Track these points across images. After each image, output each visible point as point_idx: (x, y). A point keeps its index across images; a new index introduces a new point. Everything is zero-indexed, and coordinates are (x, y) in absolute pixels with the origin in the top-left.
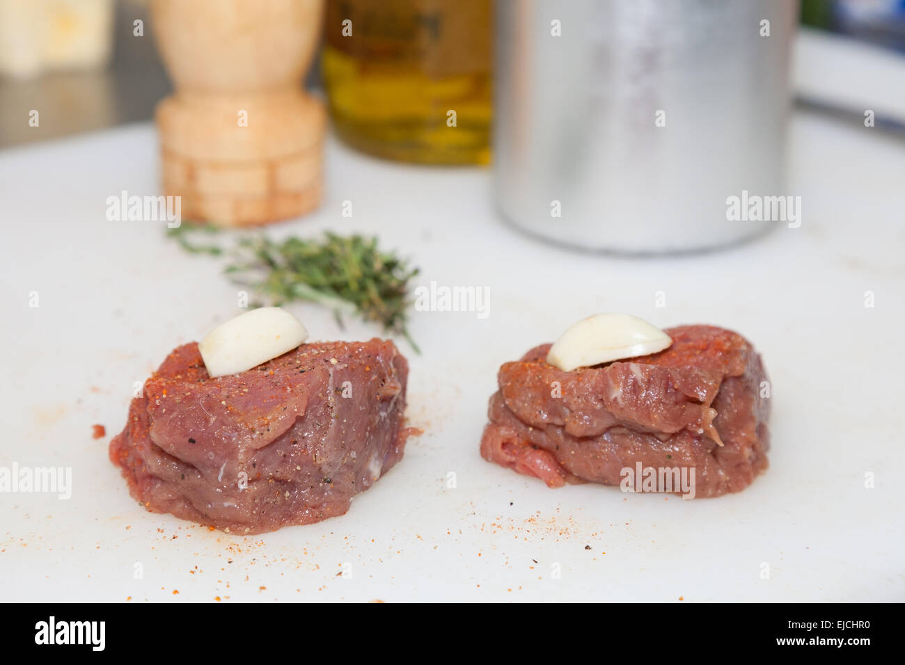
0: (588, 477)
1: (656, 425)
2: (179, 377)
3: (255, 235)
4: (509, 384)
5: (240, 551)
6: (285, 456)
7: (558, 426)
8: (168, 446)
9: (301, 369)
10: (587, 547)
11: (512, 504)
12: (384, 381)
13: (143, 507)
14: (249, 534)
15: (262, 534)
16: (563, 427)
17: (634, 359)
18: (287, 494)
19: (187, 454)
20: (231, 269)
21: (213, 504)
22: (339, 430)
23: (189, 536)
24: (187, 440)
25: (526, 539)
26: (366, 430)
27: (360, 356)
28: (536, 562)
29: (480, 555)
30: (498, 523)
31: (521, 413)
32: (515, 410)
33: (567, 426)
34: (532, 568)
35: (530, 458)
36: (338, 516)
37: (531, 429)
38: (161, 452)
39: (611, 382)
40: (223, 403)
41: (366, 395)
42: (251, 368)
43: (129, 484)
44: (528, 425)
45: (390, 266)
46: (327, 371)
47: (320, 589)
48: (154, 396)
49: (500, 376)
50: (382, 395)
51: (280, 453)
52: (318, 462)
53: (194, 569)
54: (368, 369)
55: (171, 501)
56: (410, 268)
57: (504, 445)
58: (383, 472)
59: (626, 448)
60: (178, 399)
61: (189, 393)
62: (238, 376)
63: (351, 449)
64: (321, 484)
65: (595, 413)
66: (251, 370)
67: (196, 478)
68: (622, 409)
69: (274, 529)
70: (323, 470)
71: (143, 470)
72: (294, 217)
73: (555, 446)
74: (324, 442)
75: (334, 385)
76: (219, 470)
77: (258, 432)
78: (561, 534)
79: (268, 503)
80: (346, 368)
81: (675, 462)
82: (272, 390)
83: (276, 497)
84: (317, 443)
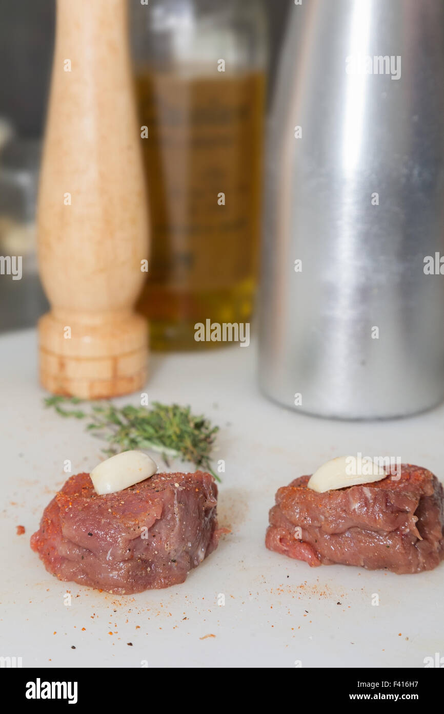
0: (336, 560)
1: (380, 526)
2: (77, 494)
3: (105, 405)
4: (284, 501)
5: (120, 604)
6: (148, 544)
7: (316, 527)
8: (74, 538)
9: (156, 489)
10: (338, 603)
11: (288, 577)
12: (206, 498)
13: (55, 578)
14: (125, 594)
15: (134, 594)
16: (320, 527)
17: (365, 485)
18: (149, 569)
19: (87, 543)
20: (91, 427)
21: (102, 575)
22: (181, 529)
23: (87, 595)
24: (87, 534)
25: (299, 598)
26: (197, 529)
27: (192, 482)
28: (307, 612)
29: (271, 607)
30: (281, 588)
32: (288, 518)
33: (322, 527)
34: (305, 616)
35: (298, 548)
36: (179, 583)
37: (299, 529)
38: (70, 541)
39: (351, 499)
40: (110, 510)
41: (197, 507)
42: (124, 488)
43: (45, 563)
45: (199, 425)
46: (173, 491)
47: (174, 628)
48: (63, 506)
49: (277, 496)
50: (206, 507)
51: (145, 542)
52: (168, 549)
53: (93, 616)
54: (197, 490)
55: (75, 574)
56: (212, 427)
57: (281, 540)
58: (206, 556)
59: (360, 541)
60: (80, 508)
61: (87, 504)
62: (115, 494)
63: (188, 541)
64: (170, 563)
66: (124, 490)
67: (92, 559)
68: (358, 516)
70: (171, 554)
71: (56, 554)
72: (128, 393)
73: (315, 541)
74: (172, 536)
75: (178, 500)
76: (107, 553)
77: (132, 529)
78: (321, 595)
79: (137, 575)
80: (184, 490)
81: (391, 551)
82: (140, 502)
83: (142, 571)
84: (168, 537)
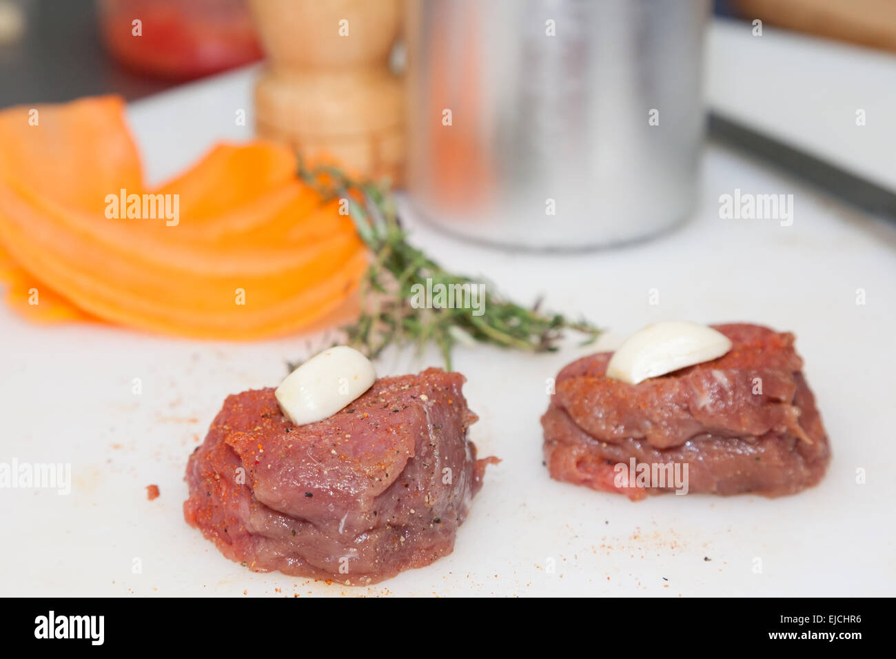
1: (746, 428)
6: (399, 500)
7: (637, 440)
8: (279, 503)
9: (391, 408)
10: (706, 559)
11: (607, 523)
13: (246, 569)
14: (371, 583)
15: (384, 582)
16: (643, 439)
18: (402, 539)
19: (302, 509)
21: (332, 557)
24: (303, 494)
25: (642, 557)
27: (441, 390)
28: (666, 580)
30: (606, 544)
31: (595, 431)
32: (587, 428)
33: (648, 438)
34: (664, 586)
37: (604, 445)
38: (266, 507)
39: (697, 391)
40: (334, 452)
41: (456, 429)
42: (336, 411)
44: (601, 441)
46: (421, 408)
50: (466, 426)
51: (394, 498)
52: (431, 503)
54: (449, 402)
55: (281, 559)
57: (578, 464)
60: (281, 453)
61: (291, 446)
64: (431, 525)
65: (680, 423)
66: (337, 413)
67: (312, 534)
68: (712, 416)
69: (393, 576)
70: (434, 510)
71: (241, 530)
74: (433, 483)
75: (432, 422)
76: (339, 521)
77: (377, 479)
78: (673, 548)
79: (387, 551)
80: (435, 404)
81: (763, 463)
82: (375, 433)
83: (394, 543)
84: (426, 484)
